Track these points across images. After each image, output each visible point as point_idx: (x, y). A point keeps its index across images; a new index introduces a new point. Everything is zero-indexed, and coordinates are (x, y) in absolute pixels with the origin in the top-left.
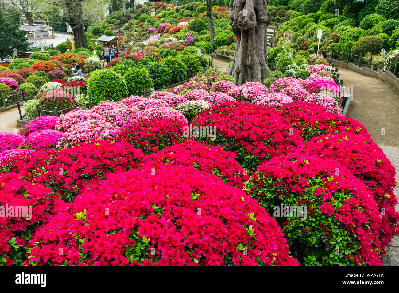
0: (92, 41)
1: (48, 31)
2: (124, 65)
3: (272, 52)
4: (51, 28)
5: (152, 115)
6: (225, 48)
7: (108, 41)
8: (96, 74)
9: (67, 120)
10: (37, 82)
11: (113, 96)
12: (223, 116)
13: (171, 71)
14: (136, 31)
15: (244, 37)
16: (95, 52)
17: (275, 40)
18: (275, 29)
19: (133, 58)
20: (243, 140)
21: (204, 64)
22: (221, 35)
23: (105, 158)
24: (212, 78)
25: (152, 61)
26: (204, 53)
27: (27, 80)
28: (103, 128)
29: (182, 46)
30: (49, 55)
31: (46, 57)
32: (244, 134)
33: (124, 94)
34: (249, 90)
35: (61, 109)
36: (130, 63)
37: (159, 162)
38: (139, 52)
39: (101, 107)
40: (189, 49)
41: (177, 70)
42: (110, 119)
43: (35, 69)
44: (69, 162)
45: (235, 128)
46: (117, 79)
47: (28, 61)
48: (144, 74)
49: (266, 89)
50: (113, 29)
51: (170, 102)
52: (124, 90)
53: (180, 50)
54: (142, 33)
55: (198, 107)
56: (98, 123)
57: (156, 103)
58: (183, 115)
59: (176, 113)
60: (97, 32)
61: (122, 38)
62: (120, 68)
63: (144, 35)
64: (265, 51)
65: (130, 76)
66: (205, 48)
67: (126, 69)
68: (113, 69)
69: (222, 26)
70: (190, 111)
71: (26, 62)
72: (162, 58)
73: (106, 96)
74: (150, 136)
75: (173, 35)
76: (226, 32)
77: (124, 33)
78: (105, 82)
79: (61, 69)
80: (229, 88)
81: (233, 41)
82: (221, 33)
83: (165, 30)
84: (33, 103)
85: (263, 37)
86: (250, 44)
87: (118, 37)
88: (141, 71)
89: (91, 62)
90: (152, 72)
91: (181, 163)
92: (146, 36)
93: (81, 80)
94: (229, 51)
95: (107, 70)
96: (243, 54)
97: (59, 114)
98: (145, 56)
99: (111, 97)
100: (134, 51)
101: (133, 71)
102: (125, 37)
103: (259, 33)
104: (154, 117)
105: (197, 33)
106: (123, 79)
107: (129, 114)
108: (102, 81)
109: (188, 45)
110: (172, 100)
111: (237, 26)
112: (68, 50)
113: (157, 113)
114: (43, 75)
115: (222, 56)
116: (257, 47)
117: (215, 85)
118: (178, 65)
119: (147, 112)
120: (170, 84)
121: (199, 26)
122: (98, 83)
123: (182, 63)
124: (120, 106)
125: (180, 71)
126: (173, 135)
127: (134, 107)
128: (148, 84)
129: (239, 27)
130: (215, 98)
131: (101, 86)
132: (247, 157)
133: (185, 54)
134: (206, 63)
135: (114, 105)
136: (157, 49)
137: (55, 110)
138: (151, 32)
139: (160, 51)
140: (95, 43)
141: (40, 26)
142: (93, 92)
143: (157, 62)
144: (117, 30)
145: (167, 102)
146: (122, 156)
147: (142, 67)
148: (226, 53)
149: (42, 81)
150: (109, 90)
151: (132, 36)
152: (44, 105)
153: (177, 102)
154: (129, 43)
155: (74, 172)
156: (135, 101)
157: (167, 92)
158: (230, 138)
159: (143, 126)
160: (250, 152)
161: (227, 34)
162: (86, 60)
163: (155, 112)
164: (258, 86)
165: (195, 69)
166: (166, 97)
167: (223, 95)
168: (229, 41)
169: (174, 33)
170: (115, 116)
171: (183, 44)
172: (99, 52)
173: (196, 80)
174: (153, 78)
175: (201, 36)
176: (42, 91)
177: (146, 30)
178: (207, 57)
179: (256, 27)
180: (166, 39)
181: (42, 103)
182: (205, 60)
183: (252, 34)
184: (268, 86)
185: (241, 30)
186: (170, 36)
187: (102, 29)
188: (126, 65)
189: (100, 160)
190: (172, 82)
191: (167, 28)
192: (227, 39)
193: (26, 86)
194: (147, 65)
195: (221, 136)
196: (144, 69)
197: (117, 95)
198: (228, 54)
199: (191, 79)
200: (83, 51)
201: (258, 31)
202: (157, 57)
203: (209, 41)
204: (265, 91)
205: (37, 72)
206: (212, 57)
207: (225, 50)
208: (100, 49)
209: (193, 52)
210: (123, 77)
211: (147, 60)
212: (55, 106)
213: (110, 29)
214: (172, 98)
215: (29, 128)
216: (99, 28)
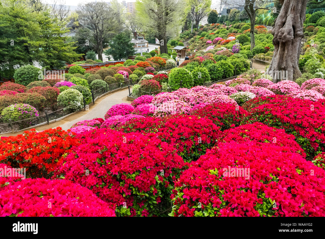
0: (170, 49)
1: (145, 43)
2: (192, 66)
3: (303, 58)
4: (147, 41)
5: (214, 100)
6: (262, 55)
7: (180, 49)
8: (175, 71)
9: (159, 99)
10: (139, 74)
11: (184, 85)
12: (278, 106)
13: (223, 70)
14: (198, 42)
15: (281, 47)
16: (172, 56)
17: (304, 49)
18: (304, 41)
19: (197, 60)
20: (297, 126)
21: (246, 66)
22: (259, 45)
23: (196, 128)
24: (254, 76)
25: (211, 63)
26: (246, 58)
27: (133, 73)
28: (182, 106)
29: (231, 53)
30: (145, 58)
31: (144, 59)
32: (299, 121)
33: (191, 84)
34: (285, 87)
35: (153, 91)
36: (196, 64)
37: (238, 136)
38: (201, 57)
39: (180, 92)
40: (235, 56)
41: (227, 69)
42: (186, 100)
43: (138, 66)
44: (173, 128)
45: (290, 116)
46: (188, 74)
47: (135, 61)
48: (205, 72)
49: (298, 86)
50: (183, 42)
51: (225, 91)
52: (191, 82)
53: (229, 56)
54: (202, 45)
55: (246, 97)
56: (179, 102)
57: (215, 92)
58: (236, 102)
59: (231, 100)
60: (174, 44)
61: (189, 48)
62: (189, 67)
63: (203, 46)
64: (298, 58)
65: (196, 72)
66: (247, 55)
67: (193, 68)
68: (185, 67)
69: (260, 39)
70: (240, 99)
71: (133, 62)
72: (217, 61)
73: (180, 85)
74: (219, 115)
75: (224, 46)
76: (263, 44)
77: (190, 44)
78: (180, 76)
79: (152, 66)
80: (267, 84)
81: (268, 50)
82: (259, 44)
83: (218, 42)
84: (137, 86)
85: (298, 47)
86: (286, 52)
87: (186, 47)
88: (203, 69)
89: (170, 63)
90: (210, 70)
91: (255, 138)
92: (204, 46)
93: (165, 73)
94: (265, 57)
95: (182, 68)
96: (280, 60)
97: (152, 94)
98: (206, 60)
99: (183, 85)
100: (197, 56)
101: (198, 69)
102: (190, 47)
103: (295, 44)
104: (216, 101)
105: (241, 44)
106: (191, 74)
107: (198, 98)
108: (179, 75)
109: (234, 53)
110: (226, 90)
111: (277, 39)
112: (156, 55)
113: (218, 98)
114: (142, 70)
115: (259, 61)
116: (292, 55)
117: (256, 81)
118: (228, 66)
119: (211, 97)
120: (221, 79)
121: (243, 39)
122: (176, 76)
123: (231, 65)
124: (191, 92)
125: (229, 70)
126: (235, 116)
127: (201, 93)
128: (207, 79)
129: (279, 40)
130: (258, 91)
131: (177, 78)
132: (299, 139)
133: (232, 59)
134: (248, 65)
135: (188, 92)
136: (213, 55)
137: (150, 92)
138: (208, 44)
139: (216, 56)
140: (172, 51)
141: (141, 40)
142: (172, 81)
143: (214, 64)
144: (186, 42)
145: (223, 91)
146: (206, 128)
147: (203, 67)
148: (262, 59)
149: (141, 74)
150: (182, 81)
151: (196, 46)
152: (143, 88)
153: (230, 92)
154: (193, 51)
155: (177, 135)
156: (200, 90)
157: (221, 85)
158: (285, 123)
159: (214, 108)
160: (302, 135)
161: (264, 45)
162: (166, 61)
163: (217, 98)
164: (292, 84)
165: (240, 70)
166: (222, 88)
167: (265, 89)
168: (265, 50)
169: (224, 44)
170: (189, 99)
171: (231, 52)
172: (174, 56)
173: (242, 77)
174: (211, 75)
175: (244, 47)
176: (143, 79)
177: (205, 42)
178: (248, 61)
179: (292, 40)
180: (219, 49)
181: (142, 87)
182: (247, 63)
183: (289, 45)
184: (300, 84)
185: (280, 42)
186: (221, 46)
187: (177, 42)
188: (193, 65)
189: (192, 128)
190: (223, 77)
191: (219, 41)
192: (264, 48)
193: (133, 76)
194: (207, 66)
195: (277, 120)
196: (205, 68)
197: (187, 85)
198: (264, 59)
199: (238, 76)
200: (165, 56)
201: (294, 43)
202: (214, 60)
203: (250, 50)
204: (298, 88)
205: (139, 68)
206: (252, 61)
207: (262, 56)
208: (175, 54)
209: (238, 57)
210: (191, 73)
211: (207, 63)
212: (150, 89)
213: (181, 42)
214: (226, 89)
215: (137, 102)
216: (175, 42)
